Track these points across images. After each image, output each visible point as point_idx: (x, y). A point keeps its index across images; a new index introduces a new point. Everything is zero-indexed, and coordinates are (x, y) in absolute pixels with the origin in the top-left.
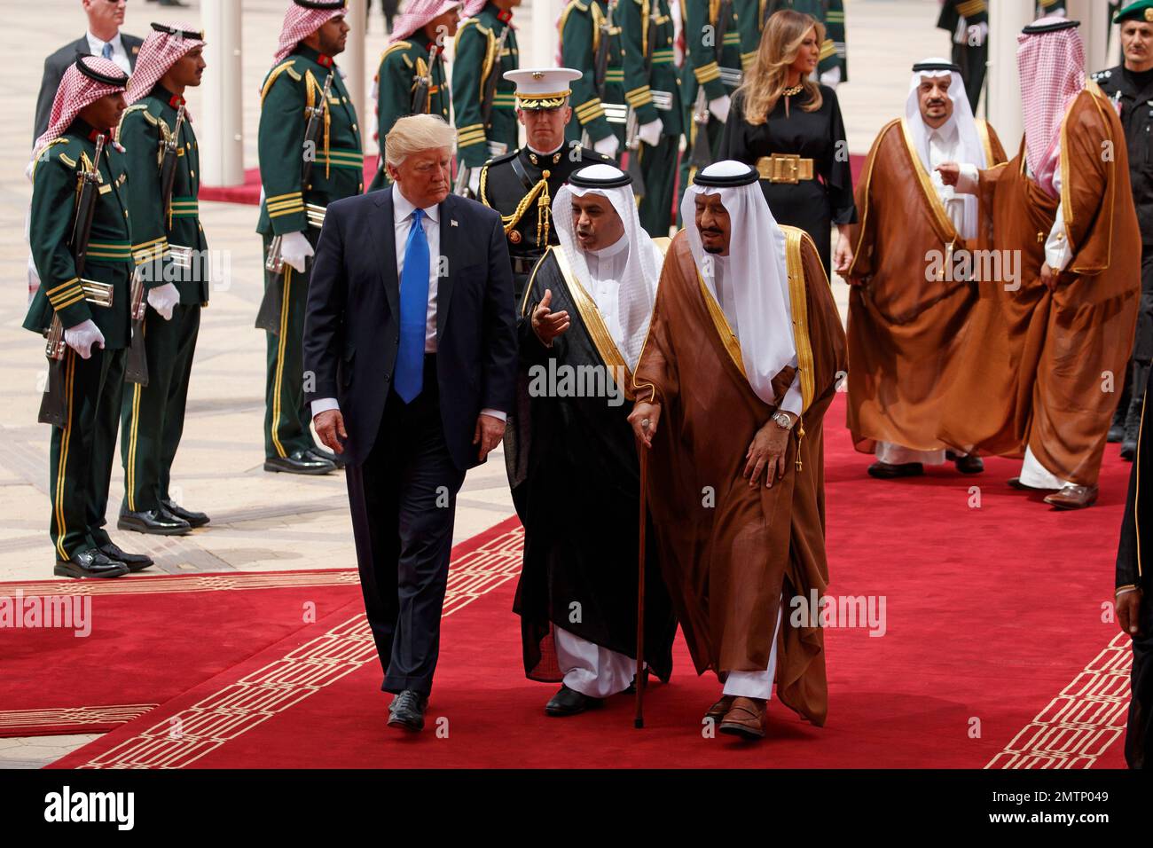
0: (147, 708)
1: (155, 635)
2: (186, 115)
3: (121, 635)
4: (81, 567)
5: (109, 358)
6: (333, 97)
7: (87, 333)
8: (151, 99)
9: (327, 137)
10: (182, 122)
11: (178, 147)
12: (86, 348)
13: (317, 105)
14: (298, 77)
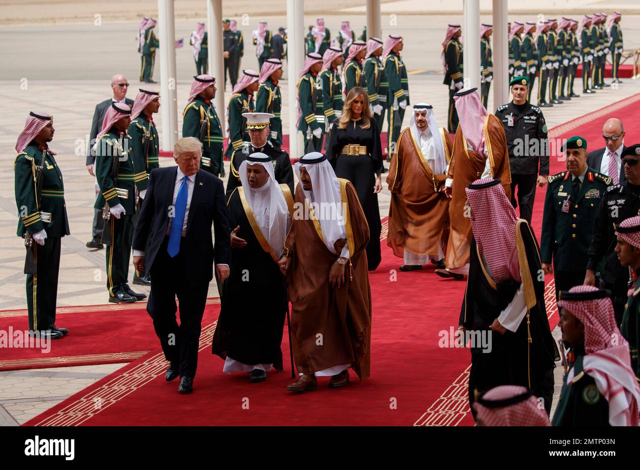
0: (145, 353)
1: (148, 324)
2: (153, 123)
3: (135, 325)
4: (120, 299)
5: (127, 218)
6: (211, 115)
7: (119, 209)
8: (139, 118)
9: (209, 131)
10: (151, 127)
11: (150, 136)
12: (118, 215)
13: (205, 119)
14: (197, 108)
